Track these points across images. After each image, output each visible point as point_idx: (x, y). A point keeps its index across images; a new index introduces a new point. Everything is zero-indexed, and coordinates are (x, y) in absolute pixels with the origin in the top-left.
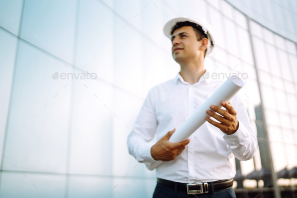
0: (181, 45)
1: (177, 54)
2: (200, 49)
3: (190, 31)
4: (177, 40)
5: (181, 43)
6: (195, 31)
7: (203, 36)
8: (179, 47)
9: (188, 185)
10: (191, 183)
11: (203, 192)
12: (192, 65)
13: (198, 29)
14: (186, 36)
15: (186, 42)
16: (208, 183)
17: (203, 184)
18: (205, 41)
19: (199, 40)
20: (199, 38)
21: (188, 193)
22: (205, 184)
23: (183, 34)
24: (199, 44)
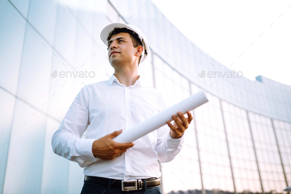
0: (119, 49)
1: (114, 56)
2: (136, 55)
3: (127, 37)
4: (114, 44)
5: (118, 47)
6: (131, 37)
7: (138, 44)
8: (116, 50)
9: (122, 181)
10: (126, 180)
11: (137, 189)
12: (127, 68)
13: (135, 36)
14: (124, 41)
15: (123, 46)
16: (142, 180)
17: (138, 181)
18: (140, 48)
19: (135, 47)
20: (135, 45)
21: (123, 190)
22: (139, 181)
23: (121, 39)
24: (135, 50)
